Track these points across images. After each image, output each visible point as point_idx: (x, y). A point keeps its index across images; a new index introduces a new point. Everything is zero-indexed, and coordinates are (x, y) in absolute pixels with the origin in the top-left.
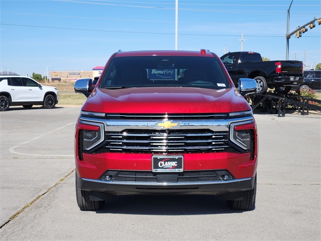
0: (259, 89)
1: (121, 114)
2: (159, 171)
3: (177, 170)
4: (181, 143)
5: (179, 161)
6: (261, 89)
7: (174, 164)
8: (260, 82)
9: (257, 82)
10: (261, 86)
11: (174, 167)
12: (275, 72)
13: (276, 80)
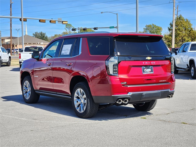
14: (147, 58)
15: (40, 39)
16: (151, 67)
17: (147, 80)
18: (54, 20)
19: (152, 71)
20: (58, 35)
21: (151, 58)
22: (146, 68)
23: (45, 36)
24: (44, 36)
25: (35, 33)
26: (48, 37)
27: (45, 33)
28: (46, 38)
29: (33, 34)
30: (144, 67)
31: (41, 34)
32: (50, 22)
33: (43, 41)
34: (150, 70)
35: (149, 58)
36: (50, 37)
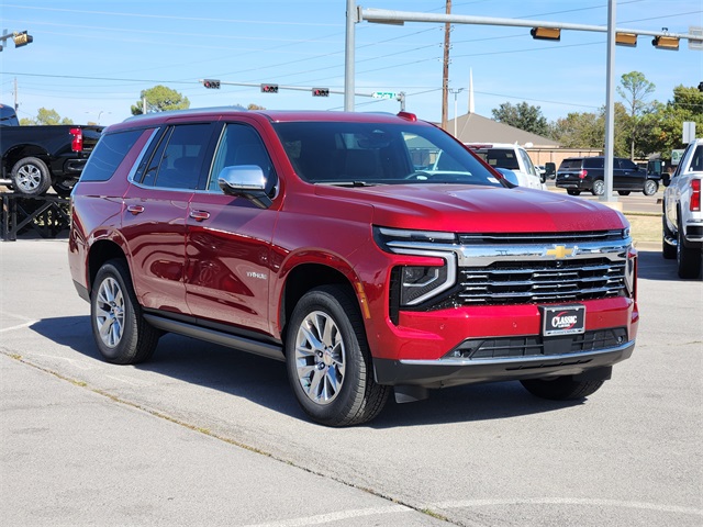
0: (32, 185)
1: (484, 234)
2: (553, 333)
3: (576, 331)
4: (573, 283)
5: (579, 314)
6: (36, 185)
7: (572, 319)
8: (34, 171)
9: (27, 169)
10: (36, 179)
11: (573, 326)
12: (68, 149)
13: (72, 166)
15: (518, 127)
18: (672, 34)
20: (581, 114)
23: (538, 119)
24: (533, 119)
25: (499, 108)
26: (548, 122)
27: (539, 108)
28: (542, 126)
29: (494, 111)
31: (523, 110)
32: (655, 42)
33: (531, 134)
36: (556, 121)
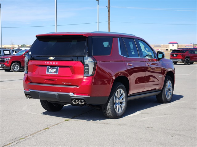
14: (49, 58)
16: (56, 67)
17: (50, 80)
19: (56, 72)
21: (54, 58)
22: (51, 68)
30: (49, 67)
34: (55, 70)
35: (52, 58)
